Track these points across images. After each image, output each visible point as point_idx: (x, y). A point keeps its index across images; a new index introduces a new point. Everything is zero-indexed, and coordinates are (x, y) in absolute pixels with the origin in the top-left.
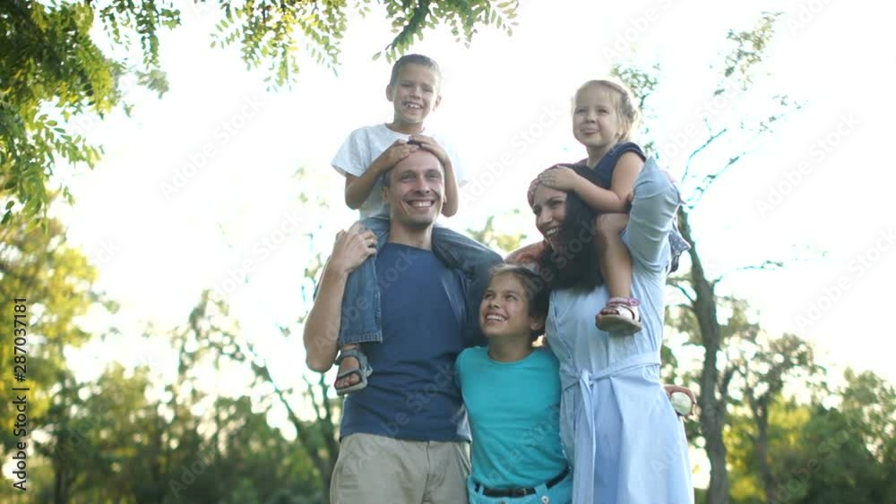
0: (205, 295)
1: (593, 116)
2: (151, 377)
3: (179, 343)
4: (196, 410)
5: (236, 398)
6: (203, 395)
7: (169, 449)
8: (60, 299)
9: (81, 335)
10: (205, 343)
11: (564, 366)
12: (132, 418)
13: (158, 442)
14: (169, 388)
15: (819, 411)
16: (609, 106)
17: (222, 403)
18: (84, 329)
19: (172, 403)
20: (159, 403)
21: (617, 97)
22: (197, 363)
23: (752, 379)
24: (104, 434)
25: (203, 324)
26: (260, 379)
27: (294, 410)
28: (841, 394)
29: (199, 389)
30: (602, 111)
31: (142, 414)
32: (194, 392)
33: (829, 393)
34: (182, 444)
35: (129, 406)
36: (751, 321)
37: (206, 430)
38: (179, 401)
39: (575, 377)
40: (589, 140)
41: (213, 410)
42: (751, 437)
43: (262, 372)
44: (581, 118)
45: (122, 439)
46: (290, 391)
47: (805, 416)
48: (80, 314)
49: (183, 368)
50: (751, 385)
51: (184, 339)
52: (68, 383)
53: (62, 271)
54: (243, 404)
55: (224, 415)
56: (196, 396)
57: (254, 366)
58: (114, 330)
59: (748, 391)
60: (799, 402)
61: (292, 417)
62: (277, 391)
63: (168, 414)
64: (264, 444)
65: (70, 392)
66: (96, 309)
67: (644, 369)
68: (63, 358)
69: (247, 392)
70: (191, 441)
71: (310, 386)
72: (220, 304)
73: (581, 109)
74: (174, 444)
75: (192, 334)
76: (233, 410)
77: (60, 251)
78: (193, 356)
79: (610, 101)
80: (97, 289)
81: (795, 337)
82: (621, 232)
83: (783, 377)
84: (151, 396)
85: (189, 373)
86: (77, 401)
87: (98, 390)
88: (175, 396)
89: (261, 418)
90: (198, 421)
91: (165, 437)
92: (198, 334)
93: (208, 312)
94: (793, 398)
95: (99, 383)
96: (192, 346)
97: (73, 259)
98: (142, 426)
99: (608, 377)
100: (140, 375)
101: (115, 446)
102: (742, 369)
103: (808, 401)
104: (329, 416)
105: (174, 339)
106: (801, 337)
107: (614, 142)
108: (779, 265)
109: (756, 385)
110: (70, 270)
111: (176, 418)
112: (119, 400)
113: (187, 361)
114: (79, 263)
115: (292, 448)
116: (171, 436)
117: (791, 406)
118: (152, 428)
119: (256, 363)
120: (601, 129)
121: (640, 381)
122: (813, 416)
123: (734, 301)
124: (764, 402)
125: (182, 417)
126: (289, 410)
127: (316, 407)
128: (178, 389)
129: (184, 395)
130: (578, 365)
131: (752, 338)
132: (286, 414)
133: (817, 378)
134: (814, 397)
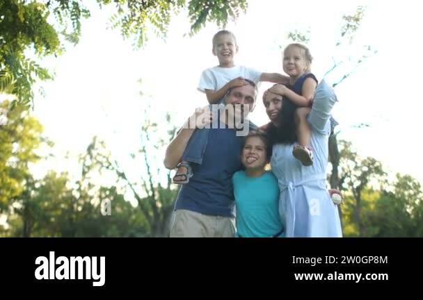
0: (95, 139)
1: (292, 61)
2: (69, 177)
3: (82, 161)
4: (90, 193)
5: (109, 187)
6: (93, 186)
7: (77, 210)
8: (26, 140)
9: (36, 157)
10: (95, 161)
11: (280, 181)
12: (60, 196)
13: (72, 208)
14: (78, 182)
15: (385, 193)
16: (299, 56)
17: (103, 190)
18: (38, 155)
19: (79, 190)
20: (73, 189)
21: (303, 51)
22: (91, 171)
23: (353, 179)
24: (46, 204)
25: (94, 152)
26: (120, 178)
27: (137, 193)
28: (394, 185)
29: (91, 183)
30: (297, 58)
31: (64, 194)
32: (89, 185)
33: (389, 185)
34: (84, 209)
35: (59, 192)
36: (352, 151)
37: (95, 202)
38: (82, 188)
39: (285, 185)
40: (290, 73)
41: (98, 193)
42: (353, 206)
43: (122, 175)
44: (286, 62)
45: (56, 207)
46: (136, 184)
47: (378, 196)
48: (36, 148)
49: (84, 173)
50: (353, 181)
51: (84, 159)
52: (30, 181)
53: (27, 127)
54: (113, 190)
55: (103, 195)
56: (90, 186)
57: (118, 172)
58: (51, 155)
59: (351, 184)
60: (374, 189)
61: (137, 196)
62: (129, 184)
63: (77, 195)
64: (122, 208)
65: (31, 184)
66: (43, 145)
67: (319, 182)
68: (27, 169)
69: (115, 185)
70: (88, 207)
71: (145, 182)
72: (102, 143)
73: (287, 58)
74: (80, 209)
75: (88, 157)
76: (108, 193)
77: (27, 118)
78: (89, 168)
79: (300, 53)
80: (43, 136)
81: (373, 159)
82: (307, 116)
83: (368, 178)
84: (69, 186)
85: (87, 175)
86: (34, 189)
87: (44, 183)
88: (80, 186)
89: (121, 197)
90: (91, 198)
91: (75, 206)
92: (91, 157)
93: (96, 146)
94: (372, 187)
95: (45, 180)
96: (88, 163)
97: (33, 122)
98: (65, 200)
99: (301, 185)
100: (63, 176)
101: (52, 210)
102: (349, 174)
103: (379, 189)
104: (153, 195)
105: (80, 159)
106: (376, 159)
107: (302, 73)
108: (367, 126)
109: (355, 181)
110: (31, 127)
111: (81, 197)
112: (53, 188)
113: (86, 170)
114: (35, 124)
115: (136, 211)
116: (78, 205)
117: (371, 191)
118: (69, 201)
119: (119, 171)
120: (296, 67)
121: (318, 188)
122: (382, 196)
123: (345, 142)
124: (359, 189)
125: (84, 196)
126: (135, 193)
127: (147, 192)
128: (82, 183)
129: (84, 185)
130: (287, 180)
131: (353, 159)
132: (133, 195)
133: (383, 178)
134: (381, 187)
